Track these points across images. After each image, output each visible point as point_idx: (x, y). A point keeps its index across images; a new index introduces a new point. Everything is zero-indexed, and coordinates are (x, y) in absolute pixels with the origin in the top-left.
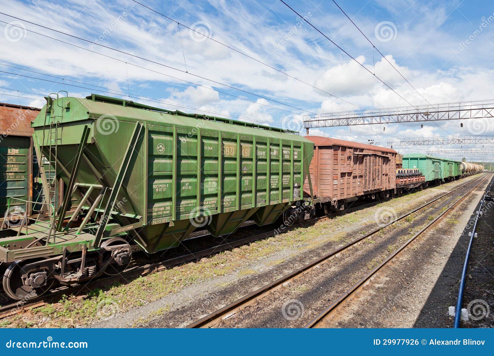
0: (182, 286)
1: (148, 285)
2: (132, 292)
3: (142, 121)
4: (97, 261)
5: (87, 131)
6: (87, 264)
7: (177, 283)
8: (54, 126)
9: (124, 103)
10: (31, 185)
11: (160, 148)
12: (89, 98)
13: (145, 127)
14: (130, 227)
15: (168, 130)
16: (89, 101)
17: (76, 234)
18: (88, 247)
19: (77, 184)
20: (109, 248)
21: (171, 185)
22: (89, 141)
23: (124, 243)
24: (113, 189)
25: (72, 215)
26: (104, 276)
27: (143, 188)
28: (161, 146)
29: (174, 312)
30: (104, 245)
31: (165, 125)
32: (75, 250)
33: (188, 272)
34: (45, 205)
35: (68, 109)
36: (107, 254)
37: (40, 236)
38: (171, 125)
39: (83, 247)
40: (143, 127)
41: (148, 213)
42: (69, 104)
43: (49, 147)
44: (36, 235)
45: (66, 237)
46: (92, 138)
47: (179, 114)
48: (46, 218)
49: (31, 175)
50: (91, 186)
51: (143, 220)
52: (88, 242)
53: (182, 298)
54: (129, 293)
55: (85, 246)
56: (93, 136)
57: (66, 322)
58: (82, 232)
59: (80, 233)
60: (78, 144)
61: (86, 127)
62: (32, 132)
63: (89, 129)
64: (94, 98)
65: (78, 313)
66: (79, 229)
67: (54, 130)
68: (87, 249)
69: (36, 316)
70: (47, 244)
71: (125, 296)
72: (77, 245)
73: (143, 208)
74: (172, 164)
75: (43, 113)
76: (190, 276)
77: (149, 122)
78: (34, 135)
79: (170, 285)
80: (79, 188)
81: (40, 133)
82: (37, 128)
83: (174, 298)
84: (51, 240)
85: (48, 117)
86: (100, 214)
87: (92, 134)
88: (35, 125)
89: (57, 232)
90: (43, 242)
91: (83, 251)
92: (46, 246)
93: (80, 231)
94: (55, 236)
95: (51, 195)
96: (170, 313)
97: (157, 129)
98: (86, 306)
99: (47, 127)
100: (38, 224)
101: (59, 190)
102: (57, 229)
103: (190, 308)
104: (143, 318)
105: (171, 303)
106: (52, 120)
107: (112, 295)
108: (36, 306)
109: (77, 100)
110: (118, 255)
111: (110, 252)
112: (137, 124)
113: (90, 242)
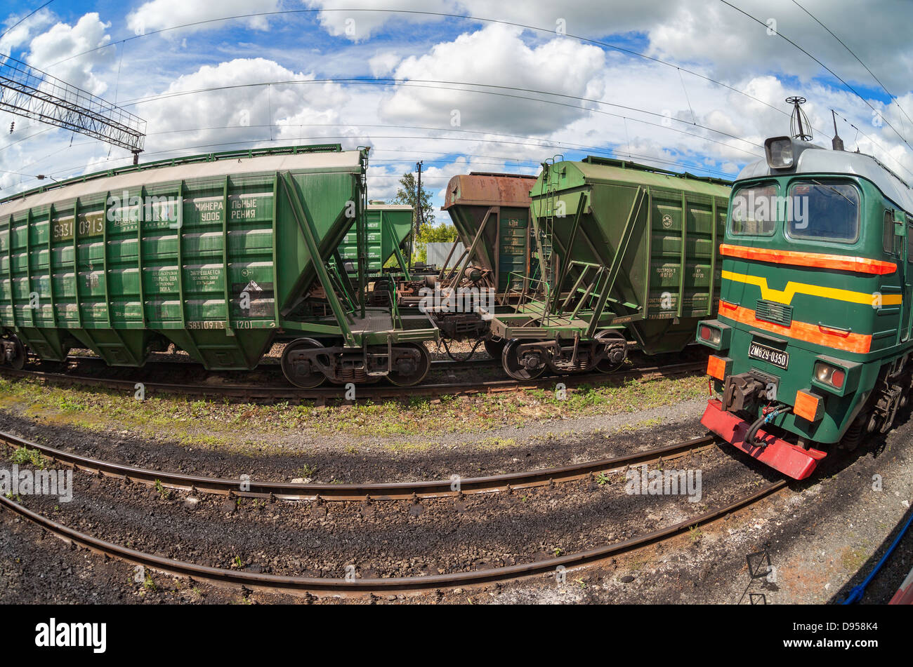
0: (679, 399)
1: (641, 391)
2: (623, 395)
3: (644, 186)
4: (589, 353)
5: (583, 199)
6: (579, 354)
7: (674, 395)
8: (550, 194)
9: (623, 165)
10: (528, 261)
11: (667, 221)
12: (585, 161)
13: (648, 193)
14: (628, 319)
15: (676, 197)
16: (586, 164)
17: (570, 320)
18: (581, 335)
19: (573, 261)
20: (603, 340)
21: (678, 269)
22: (586, 211)
23: (620, 337)
24: (611, 270)
25: (567, 298)
26: (595, 372)
27: (645, 271)
28: (667, 218)
29: (664, 427)
30: (598, 337)
31: (672, 191)
32: (568, 337)
33: (689, 385)
34: (541, 283)
35: (564, 174)
36: (600, 346)
37: (535, 317)
38: (679, 191)
39: (576, 335)
40: (646, 193)
41: (649, 304)
42: (565, 169)
43: (545, 217)
44: (532, 315)
45: (560, 321)
46: (589, 207)
47: (689, 177)
48: (542, 299)
49: (528, 249)
50: (588, 264)
51: (642, 312)
52: (581, 329)
53: (676, 413)
54: (619, 396)
55: (579, 333)
56: (589, 205)
57: (555, 410)
58: (576, 318)
59: (573, 319)
60: (574, 215)
61: (583, 194)
62: (530, 203)
63: (586, 197)
64: (590, 160)
65: (566, 405)
66: (573, 313)
67: (550, 199)
68: (580, 338)
69: (528, 398)
70: (541, 325)
71: (615, 398)
72: (570, 331)
73: (643, 298)
74: (680, 242)
75: (540, 181)
76: (690, 389)
77: (652, 187)
78: (531, 205)
79: (666, 396)
80: (575, 266)
81: (537, 203)
82: (535, 198)
83: (668, 411)
84: (545, 323)
85: (545, 185)
86: (596, 299)
87: (588, 203)
88: (533, 195)
89: (551, 315)
90: (537, 323)
91: (576, 338)
92: (540, 328)
93: (574, 317)
94: (548, 317)
95: (547, 271)
96: (660, 426)
97: (662, 196)
98: (574, 399)
99: (544, 196)
100: (534, 303)
101: (555, 267)
102: (552, 312)
103: (683, 426)
104: (630, 425)
105: (663, 416)
106: (548, 188)
107: (602, 394)
108: (529, 388)
109: (572, 164)
110: (612, 350)
111: (604, 345)
112: (639, 189)
113: (584, 330)
